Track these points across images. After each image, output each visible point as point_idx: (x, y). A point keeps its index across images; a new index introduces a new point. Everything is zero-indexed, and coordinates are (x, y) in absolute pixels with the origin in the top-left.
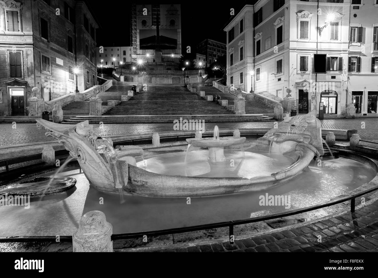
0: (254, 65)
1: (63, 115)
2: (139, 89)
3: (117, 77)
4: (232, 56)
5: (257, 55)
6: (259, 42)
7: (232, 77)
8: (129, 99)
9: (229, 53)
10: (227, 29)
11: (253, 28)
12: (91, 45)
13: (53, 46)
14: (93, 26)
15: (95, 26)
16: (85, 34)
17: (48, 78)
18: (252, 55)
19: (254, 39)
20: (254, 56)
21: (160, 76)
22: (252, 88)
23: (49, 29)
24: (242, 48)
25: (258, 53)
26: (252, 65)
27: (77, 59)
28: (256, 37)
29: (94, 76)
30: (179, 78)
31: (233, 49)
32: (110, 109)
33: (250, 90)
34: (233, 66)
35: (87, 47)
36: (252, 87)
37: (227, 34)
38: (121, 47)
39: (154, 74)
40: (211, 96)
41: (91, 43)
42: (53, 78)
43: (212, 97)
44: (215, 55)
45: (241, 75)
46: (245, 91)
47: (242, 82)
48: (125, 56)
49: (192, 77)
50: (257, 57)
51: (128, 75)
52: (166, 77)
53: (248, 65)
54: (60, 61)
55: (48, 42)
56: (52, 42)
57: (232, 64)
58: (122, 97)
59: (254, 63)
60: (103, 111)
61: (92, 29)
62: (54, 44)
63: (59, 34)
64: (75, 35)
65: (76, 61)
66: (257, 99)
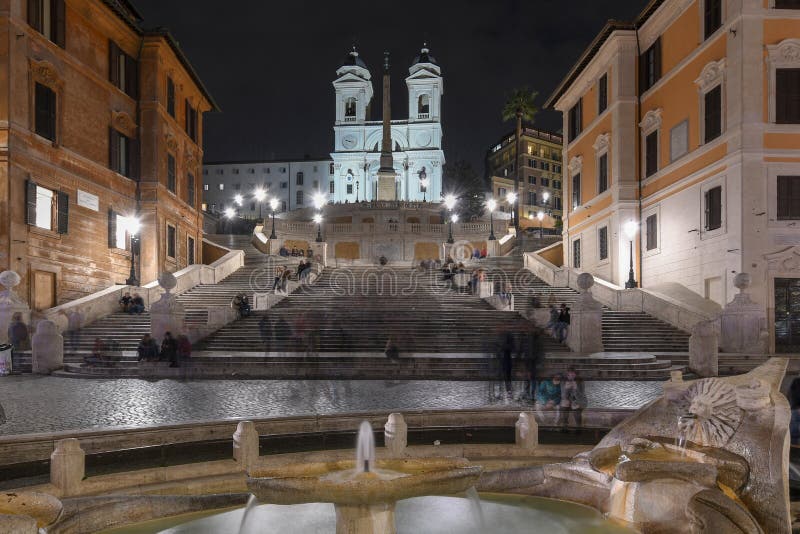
0: (640, 206)
3: (262, 243)
4: (577, 179)
5: (648, 175)
6: (652, 139)
7: (579, 241)
8: (274, 305)
9: (570, 172)
10: (564, 104)
11: (636, 98)
12: (186, 157)
13: (70, 158)
14: (194, 104)
15: (201, 105)
16: (165, 125)
17: (51, 244)
18: (633, 176)
19: (639, 130)
20: (639, 179)
22: (631, 274)
23: (58, 113)
24: (605, 156)
25: (652, 169)
26: (634, 204)
27: (142, 195)
28: (644, 124)
29: (191, 240)
30: (435, 244)
31: (579, 160)
33: (627, 279)
35: (171, 159)
36: (632, 270)
37: (566, 117)
38: (291, 163)
41: (186, 151)
42: (65, 246)
44: (547, 180)
45: (603, 234)
46: (612, 282)
47: (604, 256)
48: (299, 188)
50: (648, 182)
53: (621, 205)
54: (88, 200)
55: (55, 147)
56: (68, 147)
58: (254, 298)
59: (640, 199)
61: (191, 113)
62: (73, 154)
63: (89, 125)
64: (138, 129)
65: (138, 199)
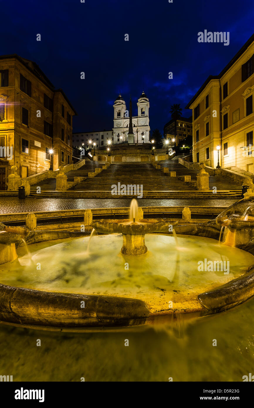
0: (221, 140)
1: (31, 190)
2: (107, 167)
3: (91, 157)
4: (198, 132)
5: (224, 129)
6: (226, 116)
7: (198, 153)
8: (95, 176)
9: (195, 130)
10: (193, 107)
11: (219, 102)
12: (67, 130)
13: (32, 131)
14: (70, 113)
15: (72, 113)
16: (61, 120)
17: (27, 158)
18: (219, 129)
19: (221, 113)
20: (221, 130)
21: (129, 155)
22: (218, 163)
23: (29, 117)
24: (208, 123)
25: (226, 127)
26: (219, 139)
27: (54, 142)
28: (223, 111)
29: (69, 156)
30: (148, 156)
31: (199, 125)
32: (76, 185)
33: (217, 165)
34: (199, 141)
35: (63, 130)
36: (218, 162)
37: (193, 111)
38: (100, 132)
39: (124, 154)
40: (174, 172)
41: (67, 128)
42: (31, 158)
43: (176, 173)
44: (185, 135)
45: (208, 150)
46: (211, 167)
47: (208, 157)
48: (102, 140)
49: (160, 156)
50: (224, 131)
51: (102, 155)
52: (135, 156)
53: (214, 140)
54: (38, 144)
55: (28, 127)
56: (32, 127)
57: (198, 139)
58: (89, 174)
59: (221, 137)
60: (68, 186)
61: (69, 116)
62: (33, 129)
63: (38, 120)
64: (53, 121)
65: (53, 143)
66: (224, 174)
